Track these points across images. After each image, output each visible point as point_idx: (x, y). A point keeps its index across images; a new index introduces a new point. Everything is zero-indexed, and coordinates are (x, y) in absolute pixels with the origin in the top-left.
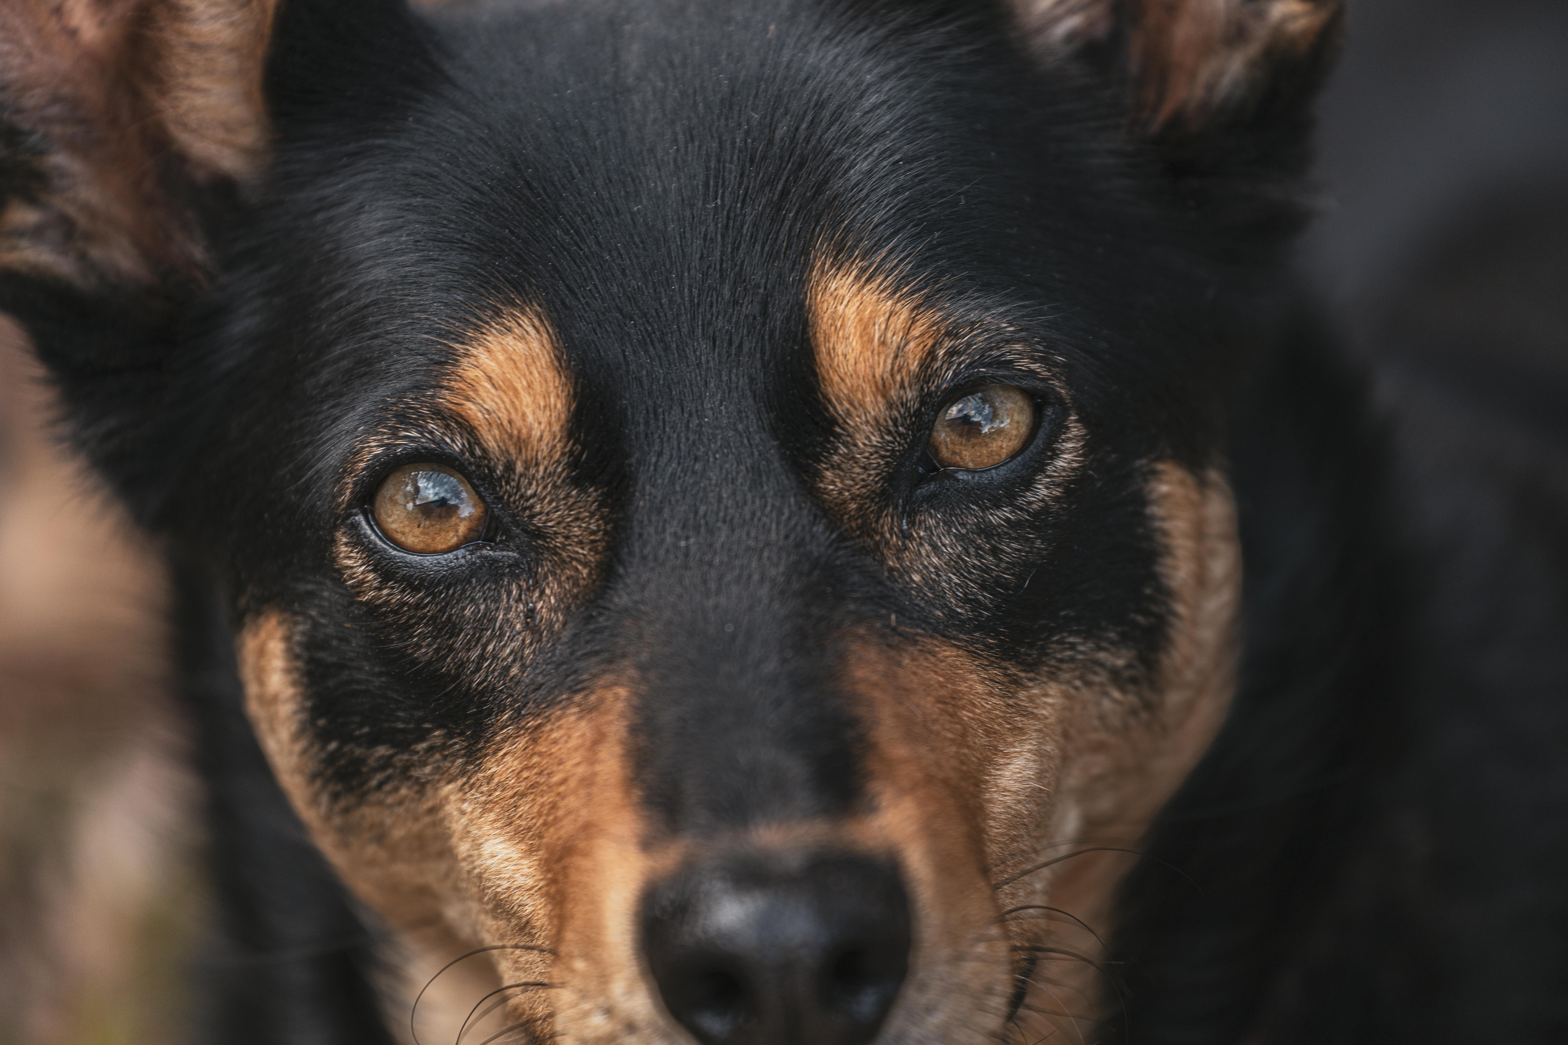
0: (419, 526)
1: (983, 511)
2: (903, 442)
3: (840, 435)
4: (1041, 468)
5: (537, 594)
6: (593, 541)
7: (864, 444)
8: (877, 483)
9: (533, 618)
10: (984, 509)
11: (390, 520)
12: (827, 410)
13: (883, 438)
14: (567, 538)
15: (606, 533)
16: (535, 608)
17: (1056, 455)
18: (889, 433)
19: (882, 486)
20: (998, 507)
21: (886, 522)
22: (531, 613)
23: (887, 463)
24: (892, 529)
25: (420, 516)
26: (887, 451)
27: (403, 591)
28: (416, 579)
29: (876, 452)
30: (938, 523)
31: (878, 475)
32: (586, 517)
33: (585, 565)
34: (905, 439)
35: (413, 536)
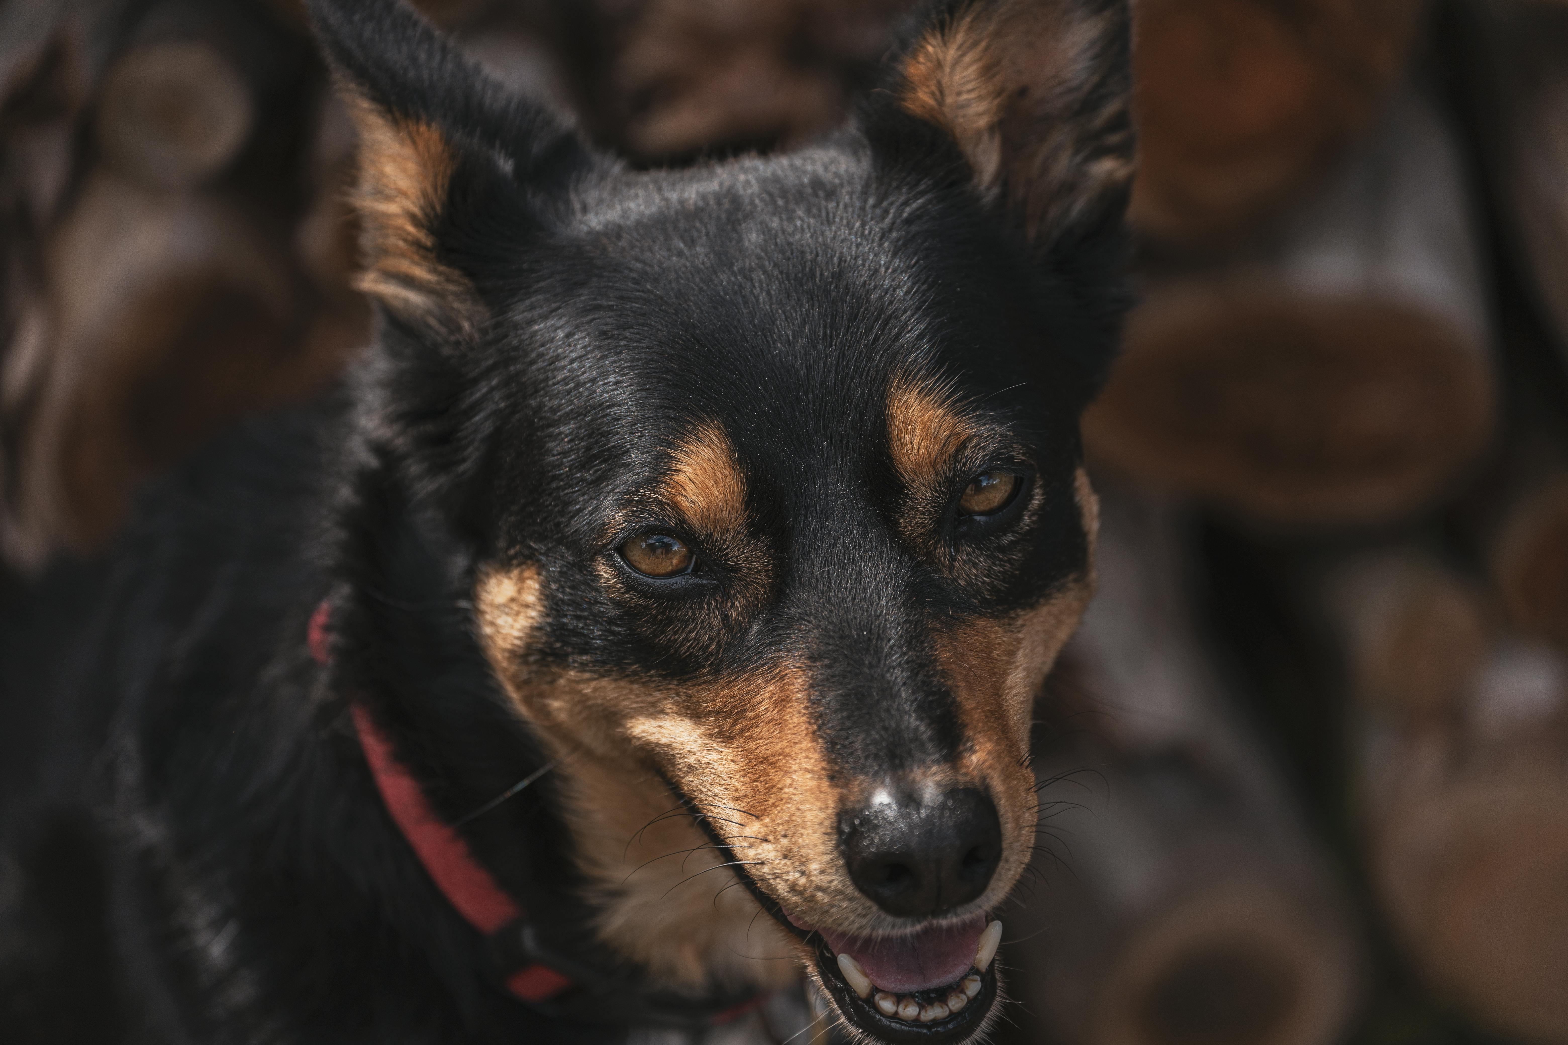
0: (649, 559)
1: (998, 539)
2: (944, 497)
3: (907, 494)
4: (1025, 508)
5: (729, 604)
6: (766, 571)
7: (922, 498)
8: (930, 524)
9: (728, 620)
10: (998, 538)
11: (632, 554)
12: (900, 480)
13: (933, 494)
14: (750, 569)
15: (775, 565)
16: (728, 614)
17: (1031, 498)
18: (936, 491)
19: (934, 526)
20: (1005, 535)
21: (940, 550)
22: (726, 618)
23: (936, 511)
24: (945, 555)
25: (649, 552)
26: (936, 503)
27: (640, 598)
28: (649, 593)
29: (929, 503)
30: (974, 550)
31: (930, 519)
32: (761, 555)
33: (763, 586)
34: (946, 496)
35: (646, 565)
